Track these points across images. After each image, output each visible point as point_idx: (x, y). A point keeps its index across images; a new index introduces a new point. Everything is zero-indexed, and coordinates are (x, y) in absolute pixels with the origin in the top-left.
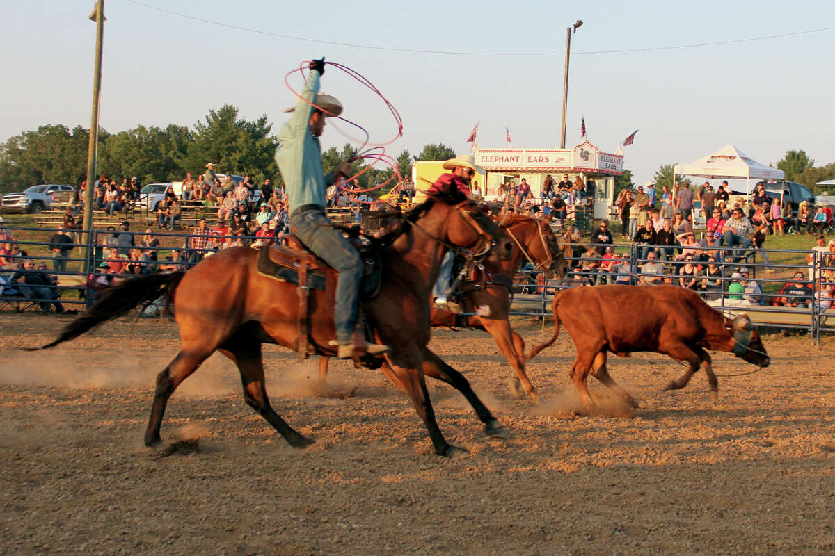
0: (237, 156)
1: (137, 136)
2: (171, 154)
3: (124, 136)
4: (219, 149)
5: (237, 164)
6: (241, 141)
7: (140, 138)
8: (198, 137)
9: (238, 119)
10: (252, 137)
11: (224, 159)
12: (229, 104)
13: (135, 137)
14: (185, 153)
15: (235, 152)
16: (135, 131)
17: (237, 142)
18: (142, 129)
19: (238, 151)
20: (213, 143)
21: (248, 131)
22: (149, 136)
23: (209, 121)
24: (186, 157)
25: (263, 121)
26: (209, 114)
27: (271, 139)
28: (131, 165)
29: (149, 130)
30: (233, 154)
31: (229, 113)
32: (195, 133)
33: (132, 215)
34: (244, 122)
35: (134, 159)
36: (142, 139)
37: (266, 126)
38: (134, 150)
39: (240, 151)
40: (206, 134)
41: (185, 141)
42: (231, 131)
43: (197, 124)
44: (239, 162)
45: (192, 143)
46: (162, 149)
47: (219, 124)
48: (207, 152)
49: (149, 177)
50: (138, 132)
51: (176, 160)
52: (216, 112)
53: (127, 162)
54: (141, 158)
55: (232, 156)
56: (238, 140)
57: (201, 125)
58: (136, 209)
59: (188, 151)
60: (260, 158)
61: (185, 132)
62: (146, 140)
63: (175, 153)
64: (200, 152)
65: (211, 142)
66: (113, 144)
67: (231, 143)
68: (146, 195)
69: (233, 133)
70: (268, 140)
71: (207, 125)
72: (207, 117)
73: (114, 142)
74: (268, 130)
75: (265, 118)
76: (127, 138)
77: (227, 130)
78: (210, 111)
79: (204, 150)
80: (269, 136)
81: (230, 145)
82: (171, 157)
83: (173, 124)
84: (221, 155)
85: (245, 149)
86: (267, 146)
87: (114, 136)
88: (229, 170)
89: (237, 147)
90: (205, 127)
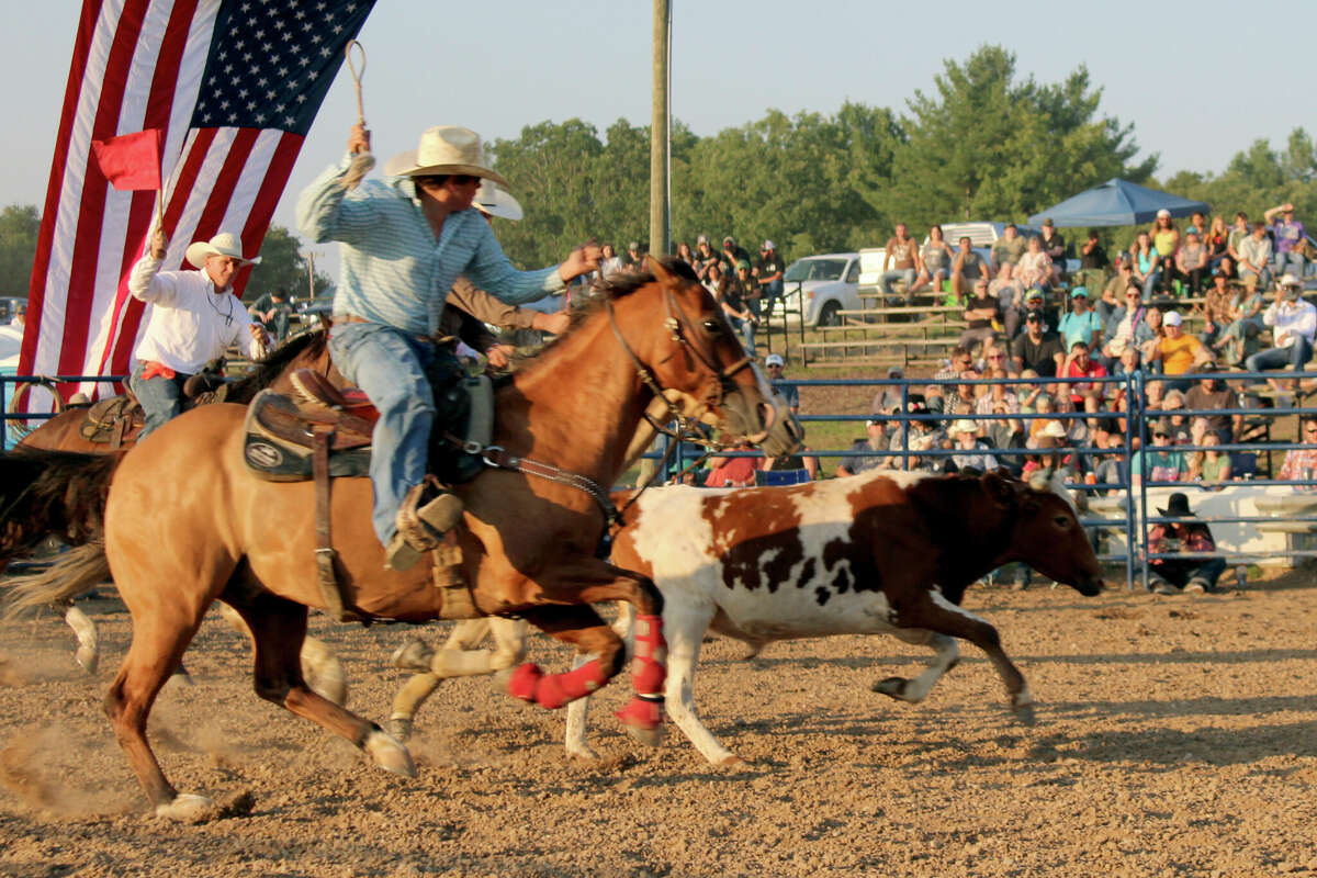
0: (1017, 175)
1: (765, 138)
2: (853, 176)
3: (736, 139)
4: (973, 160)
5: (1018, 196)
6: (1025, 136)
7: (774, 141)
8: (919, 133)
9: (1016, 82)
10: (1053, 126)
11: (984, 186)
12: (993, 44)
13: (760, 140)
14: (887, 174)
15: (1013, 165)
16: (762, 125)
17: (1015, 138)
18: (777, 120)
19: (1018, 163)
20: (958, 145)
21: (1043, 108)
22: (794, 136)
23: (944, 91)
24: (890, 186)
25: (1079, 82)
26: (942, 71)
27: (1100, 127)
28: (754, 211)
29: (795, 122)
30: (1009, 170)
31: (993, 66)
32: (909, 123)
33: (764, 339)
34: (1031, 88)
35: (762, 197)
36: (779, 144)
37: (1087, 95)
38: (761, 173)
39: (1025, 163)
40: (939, 123)
41: (888, 142)
42: (1000, 113)
43: (915, 100)
44: (1024, 190)
45: (904, 150)
46: (831, 167)
47: (970, 97)
48: (942, 170)
49: (802, 241)
50: (769, 128)
51: (866, 195)
52: (960, 65)
53: (744, 206)
54: (778, 192)
55: (1006, 175)
56: (1017, 134)
57: (923, 100)
58: (773, 322)
59: (895, 169)
60: (1077, 176)
61: (883, 122)
62: (789, 146)
63: (862, 178)
64: (926, 171)
65: (950, 145)
66: (708, 163)
67: (1003, 144)
68: (796, 285)
69: (1005, 117)
70: (1093, 130)
71: (940, 100)
72: (938, 81)
73: (710, 156)
74: (1092, 106)
75: (1085, 75)
76: (742, 145)
77: (992, 111)
78: (946, 63)
79: (935, 163)
80: (1096, 118)
81: (999, 148)
82: (854, 188)
83: (853, 102)
84: (979, 176)
85: (1038, 156)
86: (1091, 145)
87: (709, 141)
88: (999, 211)
89: (1016, 153)
90: (934, 105)
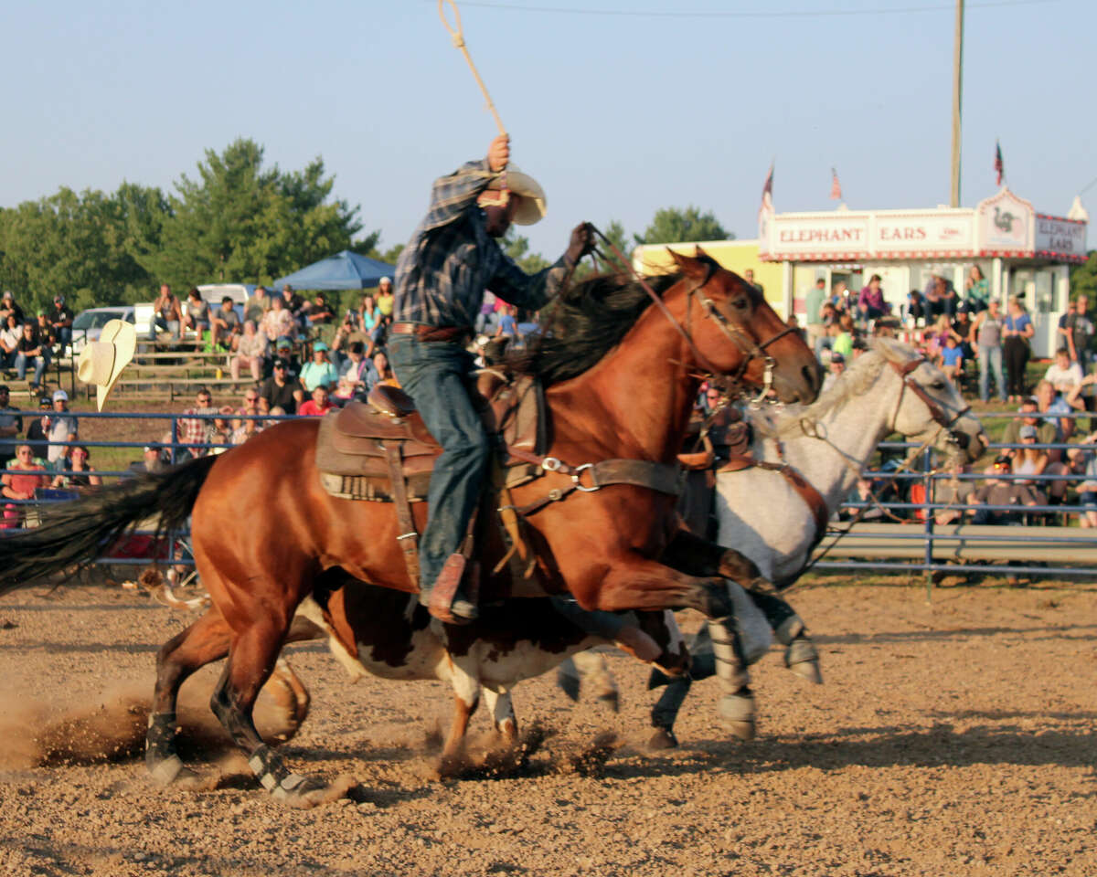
0: (263, 245)
1: (57, 210)
2: (128, 243)
3: (33, 211)
4: (227, 231)
5: (264, 262)
6: (272, 213)
7: (64, 214)
8: (184, 209)
9: (264, 170)
10: (296, 205)
11: (237, 251)
12: (246, 138)
13: (53, 212)
14: (157, 242)
15: (261, 237)
16: (55, 200)
17: (263, 215)
18: (67, 196)
19: (265, 235)
20: (215, 219)
21: (286, 192)
22: (81, 209)
23: (205, 175)
24: (159, 251)
25: (316, 170)
26: (203, 159)
27: (333, 208)
28: (46, 270)
29: (80, 197)
30: (258, 241)
31: (246, 155)
32: (176, 201)
33: (55, 376)
34: (276, 174)
35: (53, 258)
36: (68, 215)
37: (322, 180)
38: (53, 239)
39: (270, 235)
40: (200, 201)
41: (157, 216)
42: (250, 194)
43: (180, 182)
44: (269, 257)
45: (172, 222)
46: (110, 236)
47: (226, 180)
48: (201, 239)
49: (85, 295)
50: (60, 202)
51: (138, 258)
52: (220, 154)
53: (37, 265)
54: (67, 254)
55: (254, 244)
56: (265, 211)
57: (187, 182)
58: (63, 362)
59: (163, 238)
60: (314, 248)
61: (154, 200)
62: (76, 217)
63: (136, 244)
64: (188, 240)
65: (208, 219)
66: (9, 230)
67: (252, 219)
68: (82, 332)
69: (254, 198)
70: (328, 210)
71: (201, 182)
72: (200, 166)
73: (12, 223)
74: (326, 190)
75: (321, 165)
76: (37, 215)
77: (244, 192)
78: (207, 153)
79: (195, 234)
80: (329, 201)
81: (249, 222)
82: (128, 252)
83: (130, 182)
84: (231, 245)
85: (283, 231)
86: (327, 222)
87: (10, 212)
88: (248, 274)
89: (264, 227)
90: (196, 186)
